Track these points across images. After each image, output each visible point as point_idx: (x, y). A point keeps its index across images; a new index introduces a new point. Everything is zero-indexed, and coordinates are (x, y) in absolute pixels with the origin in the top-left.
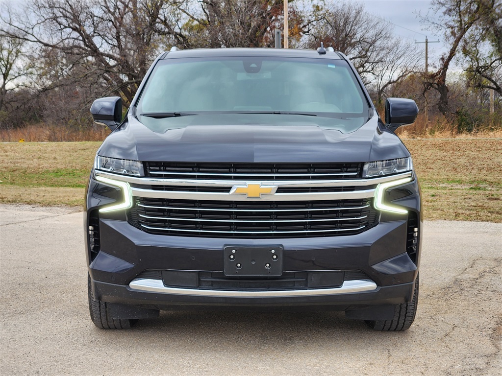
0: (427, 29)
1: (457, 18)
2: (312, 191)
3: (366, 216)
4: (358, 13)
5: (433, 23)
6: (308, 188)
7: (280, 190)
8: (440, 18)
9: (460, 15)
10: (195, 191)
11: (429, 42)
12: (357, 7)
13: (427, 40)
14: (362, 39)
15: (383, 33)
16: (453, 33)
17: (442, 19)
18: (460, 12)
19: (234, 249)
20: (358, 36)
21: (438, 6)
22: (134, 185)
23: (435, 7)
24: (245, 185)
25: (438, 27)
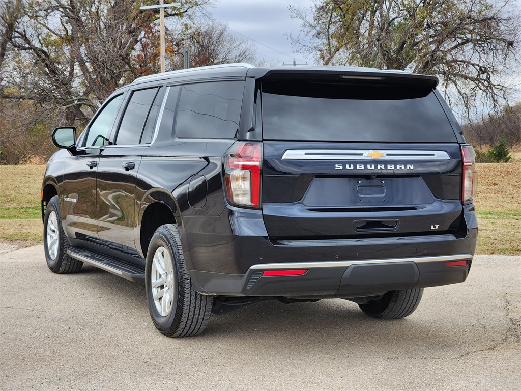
0: (298, 51)
1: (325, 41)
4: (221, 34)
5: (304, 45)
8: (311, 41)
9: (329, 39)
11: (297, 65)
12: (220, 28)
13: (295, 62)
14: (224, 59)
15: (247, 54)
16: (322, 57)
17: (313, 41)
18: (329, 35)
20: (221, 56)
21: (309, 29)
23: (306, 30)
25: (310, 50)
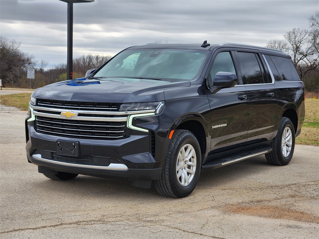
2: (94, 116)
3: (123, 131)
6: (92, 114)
7: (80, 115)
10: (50, 113)
19: (59, 141)
22: (35, 110)
24: (65, 111)
